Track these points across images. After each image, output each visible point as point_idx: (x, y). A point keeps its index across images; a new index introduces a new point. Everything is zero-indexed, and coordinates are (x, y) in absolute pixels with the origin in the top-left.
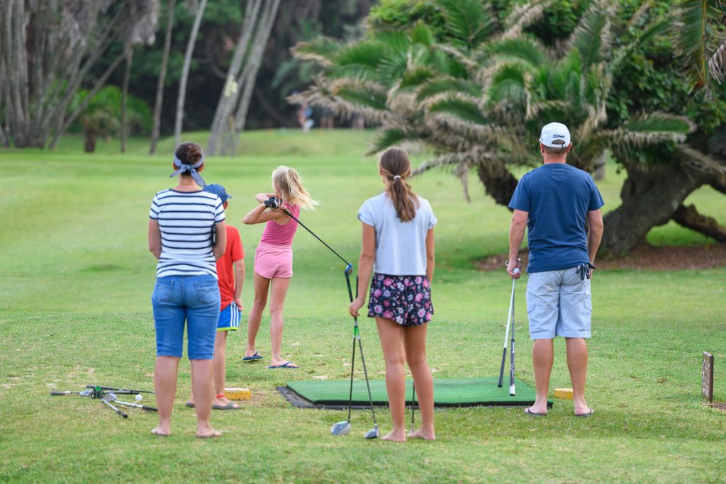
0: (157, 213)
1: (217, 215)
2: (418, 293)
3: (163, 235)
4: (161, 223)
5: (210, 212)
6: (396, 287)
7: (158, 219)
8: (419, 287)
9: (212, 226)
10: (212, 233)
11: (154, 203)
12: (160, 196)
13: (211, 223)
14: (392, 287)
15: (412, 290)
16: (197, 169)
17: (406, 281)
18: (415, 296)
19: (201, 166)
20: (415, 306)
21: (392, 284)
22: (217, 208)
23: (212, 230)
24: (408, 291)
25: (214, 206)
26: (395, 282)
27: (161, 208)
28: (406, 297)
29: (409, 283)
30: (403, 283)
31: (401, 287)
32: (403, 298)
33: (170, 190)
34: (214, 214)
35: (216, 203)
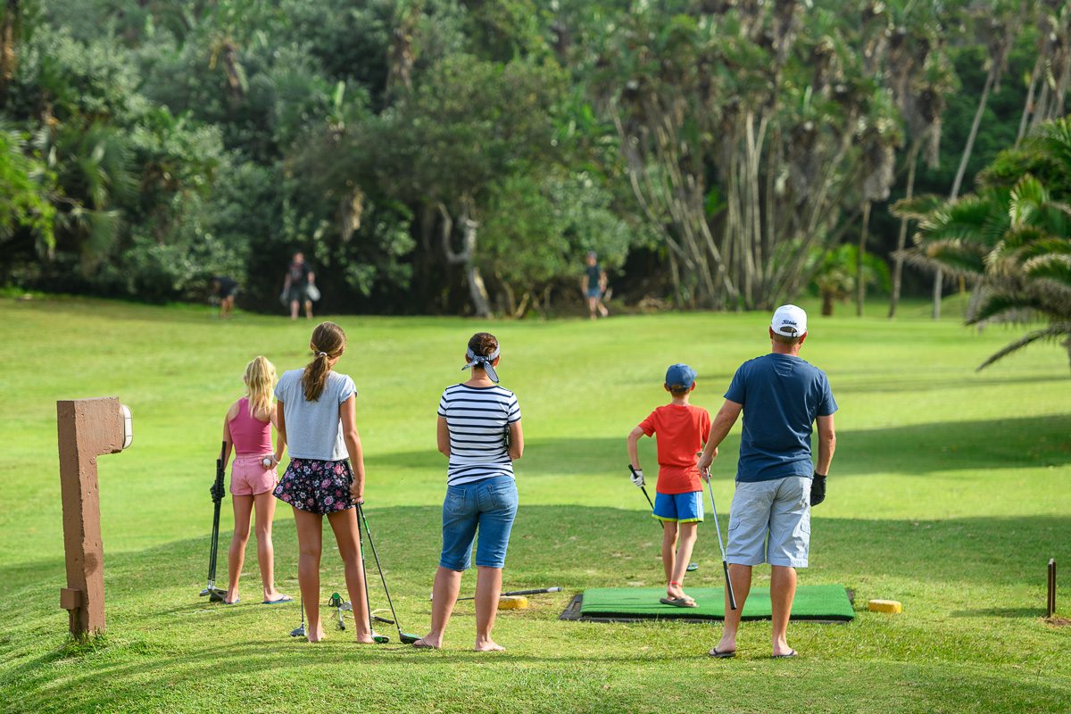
0: (445, 410)
1: (511, 414)
2: (324, 478)
3: (452, 435)
4: (450, 421)
5: (502, 411)
6: (302, 470)
7: (445, 415)
8: (327, 473)
9: (504, 426)
10: (505, 434)
11: (443, 398)
12: (449, 391)
13: (503, 423)
14: (299, 470)
15: (319, 475)
16: (491, 362)
17: (314, 465)
18: (321, 482)
19: (497, 359)
20: (321, 493)
21: (299, 467)
22: (510, 407)
23: (505, 430)
24: (314, 475)
25: (508, 404)
26: (303, 465)
27: (450, 405)
28: (311, 482)
29: (318, 467)
30: (310, 466)
31: (307, 471)
32: (308, 482)
33: (461, 385)
34: (507, 413)
35: (510, 401)
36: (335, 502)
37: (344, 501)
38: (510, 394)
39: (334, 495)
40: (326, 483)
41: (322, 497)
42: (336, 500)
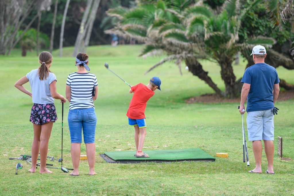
0: (70, 83)
2: (42, 110)
3: (72, 92)
4: (72, 86)
8: (43, 108)
9: (93, 88)
10: (93, 90)
11: (69, 78)
12: (71, 75)
13: (93, 86)
25: (94, 79)
27: (72, 81)
34: (94, 82)
35: (95, 78)
36: (47, 119)
37: (50, 118)
38: (94, 75)
39: (46, 116)
40: (43, 112)
41: (42, 117)
42: (47, 118)
